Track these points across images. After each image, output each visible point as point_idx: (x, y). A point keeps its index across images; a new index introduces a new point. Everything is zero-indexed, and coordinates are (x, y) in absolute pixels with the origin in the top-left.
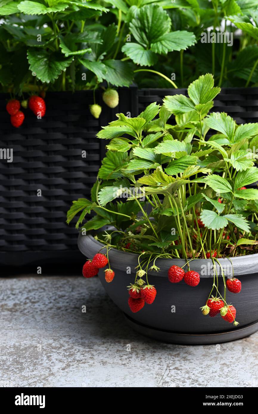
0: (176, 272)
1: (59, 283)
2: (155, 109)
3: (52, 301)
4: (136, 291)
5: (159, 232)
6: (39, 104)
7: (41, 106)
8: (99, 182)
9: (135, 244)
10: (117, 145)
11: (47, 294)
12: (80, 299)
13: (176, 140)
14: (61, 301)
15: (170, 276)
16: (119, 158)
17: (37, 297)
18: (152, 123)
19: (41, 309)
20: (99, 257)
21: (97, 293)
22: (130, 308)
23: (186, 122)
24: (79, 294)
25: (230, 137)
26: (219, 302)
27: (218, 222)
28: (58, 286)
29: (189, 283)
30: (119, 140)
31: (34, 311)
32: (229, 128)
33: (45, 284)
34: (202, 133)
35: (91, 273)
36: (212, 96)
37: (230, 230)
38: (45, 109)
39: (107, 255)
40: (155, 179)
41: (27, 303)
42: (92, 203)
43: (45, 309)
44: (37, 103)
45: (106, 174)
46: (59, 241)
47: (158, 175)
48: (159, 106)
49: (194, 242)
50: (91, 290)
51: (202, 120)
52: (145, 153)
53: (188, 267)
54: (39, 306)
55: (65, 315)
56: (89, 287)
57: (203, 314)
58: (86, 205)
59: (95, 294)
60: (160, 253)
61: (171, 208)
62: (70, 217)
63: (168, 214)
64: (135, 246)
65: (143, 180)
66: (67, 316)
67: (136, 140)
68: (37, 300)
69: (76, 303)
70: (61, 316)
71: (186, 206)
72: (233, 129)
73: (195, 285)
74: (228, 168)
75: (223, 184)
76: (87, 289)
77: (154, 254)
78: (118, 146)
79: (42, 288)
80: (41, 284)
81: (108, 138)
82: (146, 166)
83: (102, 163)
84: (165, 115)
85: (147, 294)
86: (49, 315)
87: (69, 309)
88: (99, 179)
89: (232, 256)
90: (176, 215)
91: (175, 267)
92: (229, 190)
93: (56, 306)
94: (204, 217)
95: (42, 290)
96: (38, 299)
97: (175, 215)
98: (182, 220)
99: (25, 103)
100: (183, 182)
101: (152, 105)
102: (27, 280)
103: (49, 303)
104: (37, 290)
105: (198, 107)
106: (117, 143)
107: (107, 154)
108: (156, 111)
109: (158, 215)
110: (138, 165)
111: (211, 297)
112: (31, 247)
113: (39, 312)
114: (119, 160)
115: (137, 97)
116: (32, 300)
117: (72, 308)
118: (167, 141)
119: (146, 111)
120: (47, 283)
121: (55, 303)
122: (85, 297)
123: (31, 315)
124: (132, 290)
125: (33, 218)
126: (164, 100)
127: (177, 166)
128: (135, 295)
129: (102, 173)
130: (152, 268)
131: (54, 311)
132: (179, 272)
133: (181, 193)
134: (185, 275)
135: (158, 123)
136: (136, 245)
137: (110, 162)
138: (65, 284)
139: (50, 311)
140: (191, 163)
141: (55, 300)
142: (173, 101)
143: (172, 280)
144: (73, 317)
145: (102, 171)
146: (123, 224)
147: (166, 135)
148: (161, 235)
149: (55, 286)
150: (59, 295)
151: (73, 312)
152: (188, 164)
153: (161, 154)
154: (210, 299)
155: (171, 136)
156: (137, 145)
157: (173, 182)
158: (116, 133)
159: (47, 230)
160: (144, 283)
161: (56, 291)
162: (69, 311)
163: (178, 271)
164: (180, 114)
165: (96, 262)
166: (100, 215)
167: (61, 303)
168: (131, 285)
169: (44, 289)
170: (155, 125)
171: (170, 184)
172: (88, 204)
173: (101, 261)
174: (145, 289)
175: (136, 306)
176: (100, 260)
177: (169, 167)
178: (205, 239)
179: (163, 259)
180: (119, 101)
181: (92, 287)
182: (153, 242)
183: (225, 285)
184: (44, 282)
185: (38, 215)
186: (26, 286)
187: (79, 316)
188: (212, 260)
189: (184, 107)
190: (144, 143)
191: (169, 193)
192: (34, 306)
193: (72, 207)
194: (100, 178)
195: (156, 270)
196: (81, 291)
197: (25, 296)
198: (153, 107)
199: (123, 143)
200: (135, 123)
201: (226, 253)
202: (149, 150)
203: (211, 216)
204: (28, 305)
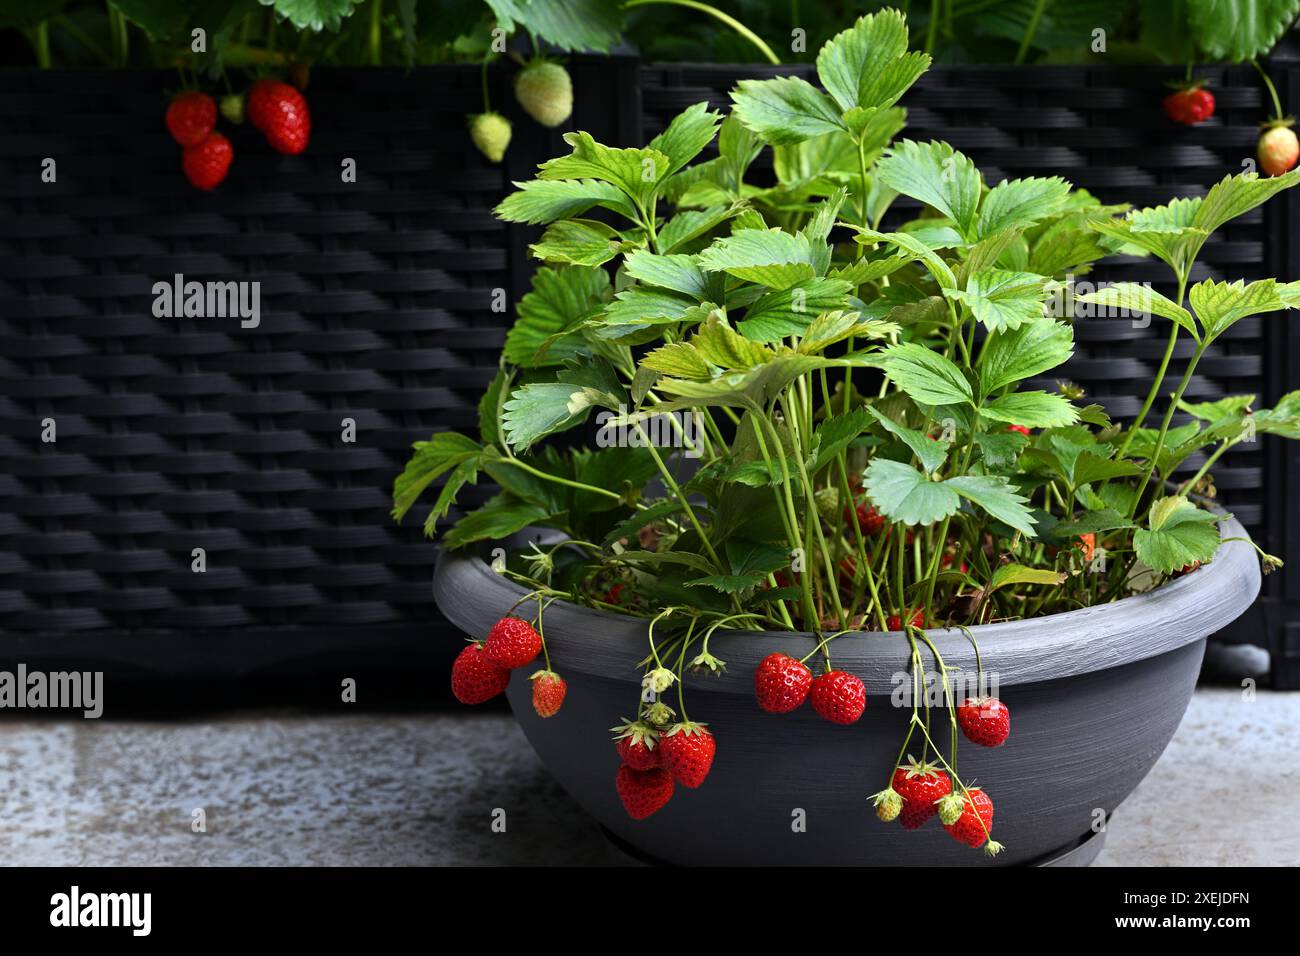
0: (784, 676)
1: (366, 736)
2: (702, 124)
3: (346, 797)
4: (644, 743)
5: (723, 542)
6: (285, 109)
7: (291, 116)
8: (507, 376)
9: (639, 587)
10: (568, 243)
11: (325, 775)
12: (445, 790)
13: (777, 230)
14: (377, 797)
15: (763, 690)
16: (577, 294)
17: (287, 784)
18: (694, 173)
19: (304, 823)
20: (509, 630)
21: (504, 769)
22: (624, 803)
23: (811, 175)
24: (441, 772)
25: (964, 225)
26: (935, 776)
27: (925, 500)
28: (364, 746)
29: (829, 712)
30: (577, 228)
31: (280, 832)
32: (961, 192)
33: (317, 742)
34: (868, 212)
35: (482, 688)
36: (901, 82)
37: (970, 541)
38: (308, 128)
39: (537, 624)
40: (703, 352)
41: (255, 805)
42: (481, 450)
43: (321, 823)
44: (277, 103)
45: (531, 348)
46: (367, 592)
47: (712, 340)
48: (715, 116)
49: (845, 582)
50: (484, 760)
51: (868, 170)
52: (666, 270)
53: (825, 659)
54: (297, 812)
55: (391, 844)
56: (478, 751)
57: (878, 819)
58: (460, 454)
59: (501, 773)
60: (727, 613)
61: (763, 458)
62: (404, 498)
63: (749, 481)
64: (636, 595)
65: (662, 360)
66: (399, 846)
67: (636, 229)
68: (287, 794)
69: (432, 801)
70: (376, 845)
71: (816, 451)
72: (973, 196)
73: (849, 718)
74: (956, 324)
75: (942, 375)
76: (470, 755)
77: (704, 616)
78: (573, 249)
79: (306, 755)
80: (302, 741)
81: (536, 222)
82: (671, 313)
83: (519, 310)
84: (739, 149)
85: (681, 753)
86: (334, 844)
87: (404, 823)
88: (508, 366)
89: (976, 623)
90: (779, 482)
91: (781, 660)
92: (961, 394)
93: (357, 815)
94: (877, 484)
95: (308, 763)
96: (294, 790)
97: (775, 483)
98: (801, 504)
99: (233, 106)
100: (800, 366)
101: (691, 114)
102: (253, 728)
103: (332, 804)
104: (290, 761)
105: (854, 118)
106: (570, 239)
107: (536, 281)
108: (706, 130)
109: (717, 482)
110: (645, 311)
111: (906, 762)
112: (263, 613)
113: (298, 835)
114: (579, 300)
115: (639, 92)
116: (273, 796)
117: (414, 820)
118: (746, 231)
119: (670, 132)
120: (324, 737)
121: (356, 804)
122: (462, 783)
123: (269, 843)
124: (628, 740)
125: (270, 511)
126: (734, 96)
127: (782, 315)
128: (638, 758)
129: (519, 345)
130: (699, 660)
131: (353, 830)
132: (792, 677)
133: (798, 406)
134: (814, 685)
135: (716, 174)
136: (643, 592)
137: (547, 309)
138: (390, 740)
139: (335, 831)
140: (829, 302)
141: (353, 794)
142: (766, 99)
143: (769, 705)
144: (421, 850)
145: (517, 338)
146: (596, 522)
147: (742, 213)
148: (727, 551)
149: (353, 749)
150: (370, 777)
151: (422, 833)
152: (817, 306)
153: (723, 273)
154: (904, 768)
155: (759, 218)
156: (638, 245)
157: (766, 362)
158: (567, 203)
159: (321, 551)
160: (671, 715)
161: (358, 765)
162: (407, 828)
163: (790, 672)
164: (790, 140)
165: (499, 648)
166: (512, 489)
167: (375, 802)
168: (625, 724)
169: (315, 759)
170: (705, 182)
171: (756, 370)
172: (470, 452)
173: (518, 645)
174: (676, 736)
175: (643, 797)
176: (514, 639)
177: (750, 317)
178: (883, 569)
179: (737, 632)
180: (576, 104)
181: (489, 751)
182: (701, 575)
183: (953, 719)
184: (314, 736)
185: (286, 498)
186: (250, 748)
187: (442, 845)
188: (908, 636)
189: (803, 120)
190: (663, 241)
191: (754, 403)
192: (279, 813)
193: (410, 464)
194: (511, 361)
195: (713, 667)
196: (450, 763)
197: (246, 781)
198: (696, 120)
199: (589, 239)
200: (632, 169)
201: (957, 612)
202: (683, 259)
203: (903, 479)
204: (257, 811)
